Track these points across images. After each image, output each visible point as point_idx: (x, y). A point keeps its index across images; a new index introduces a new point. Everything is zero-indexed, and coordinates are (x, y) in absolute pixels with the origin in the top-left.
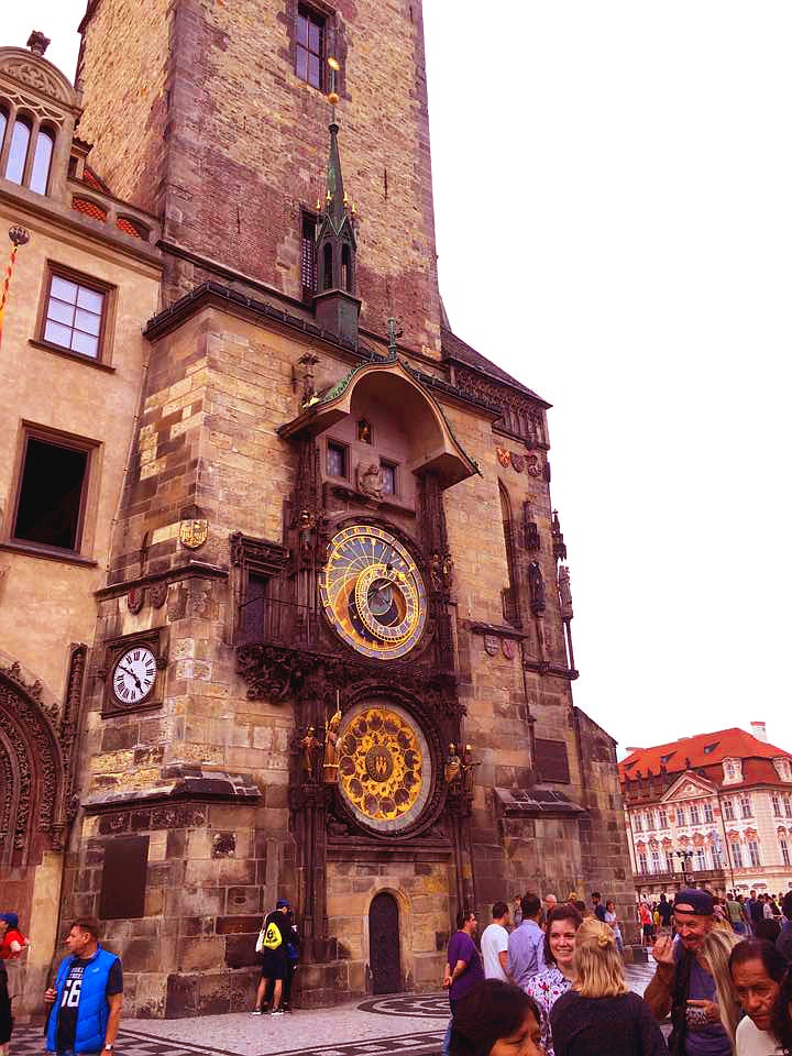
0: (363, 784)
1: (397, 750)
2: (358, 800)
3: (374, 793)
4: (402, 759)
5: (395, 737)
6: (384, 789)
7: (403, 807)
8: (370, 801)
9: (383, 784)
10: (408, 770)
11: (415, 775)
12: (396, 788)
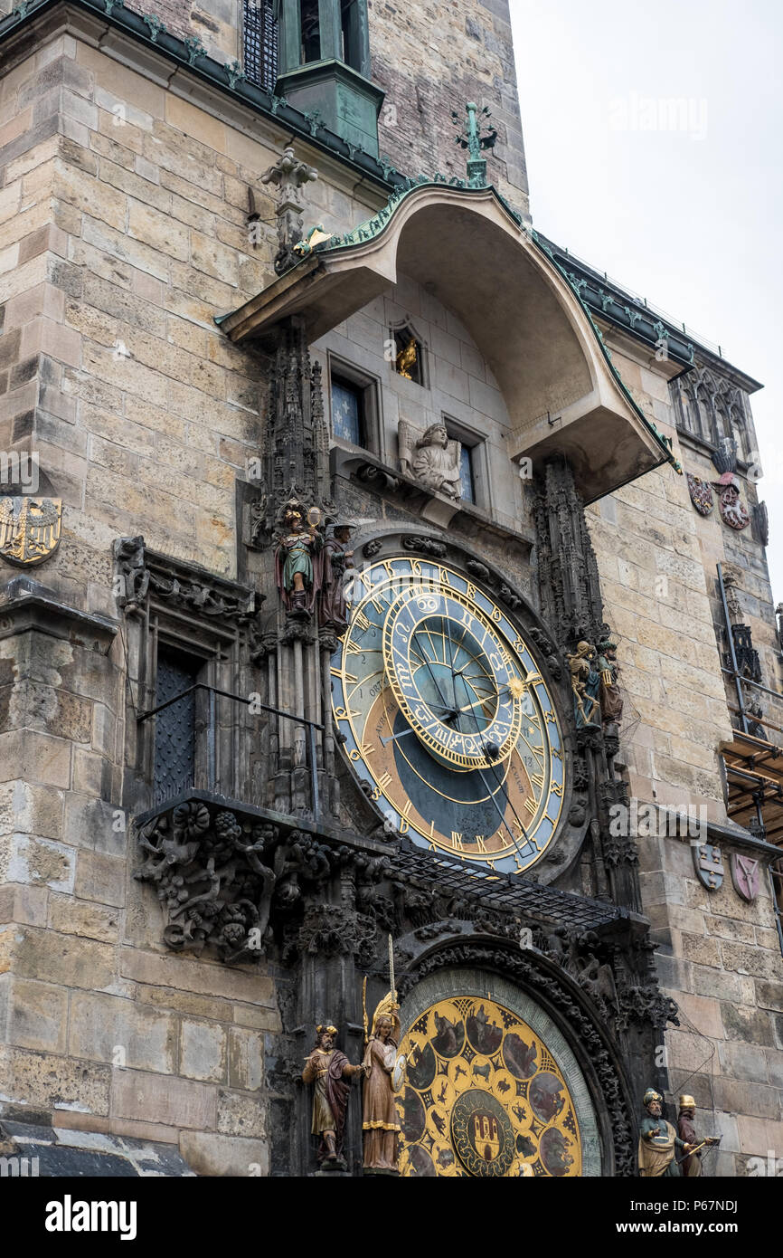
0: (536, 1142)
1: (435, 1116)
2: (565, 1132)
3: (524, 1103)
4: (436, 1087)
5: (423, 1143)
6: (504, 1086)
7: (494, 1017)
8: (546, 1105)
9: (498, 1094)
10: (440, 1061)
11: (433, 1031)
12: (481, 1060)
